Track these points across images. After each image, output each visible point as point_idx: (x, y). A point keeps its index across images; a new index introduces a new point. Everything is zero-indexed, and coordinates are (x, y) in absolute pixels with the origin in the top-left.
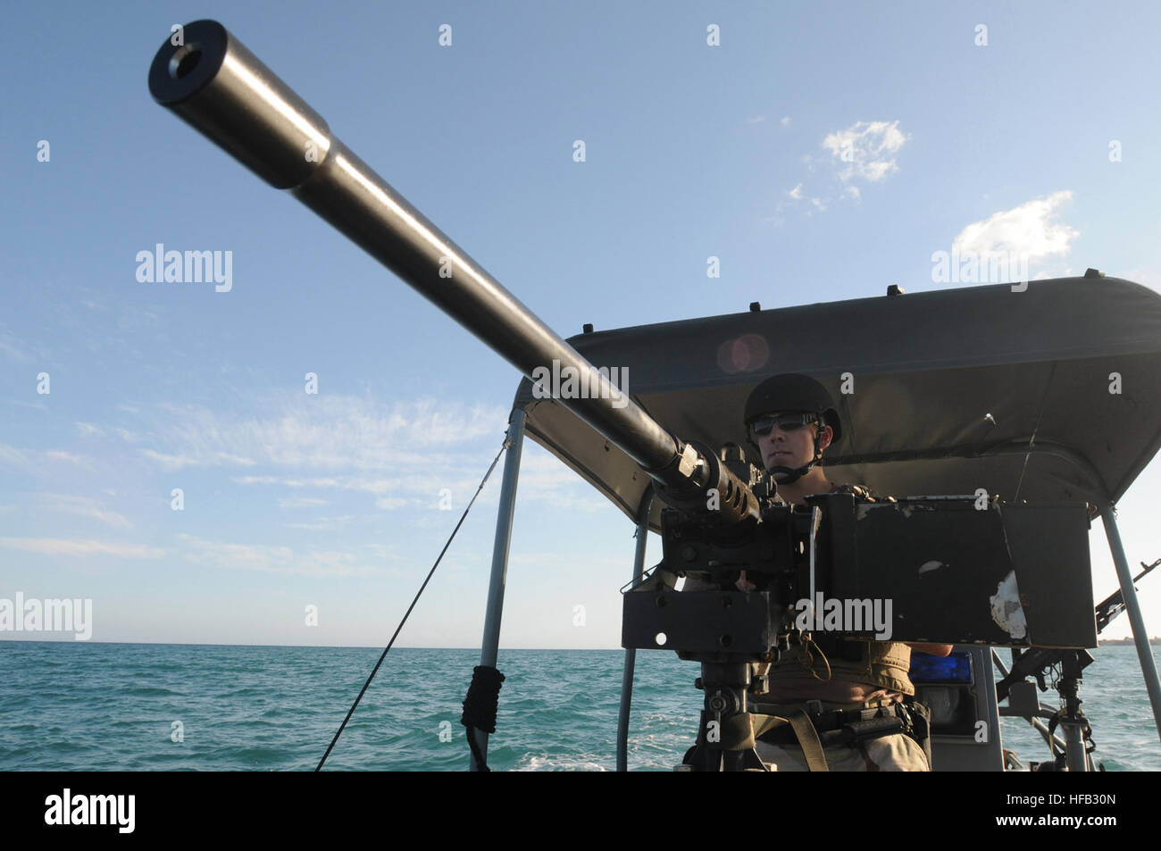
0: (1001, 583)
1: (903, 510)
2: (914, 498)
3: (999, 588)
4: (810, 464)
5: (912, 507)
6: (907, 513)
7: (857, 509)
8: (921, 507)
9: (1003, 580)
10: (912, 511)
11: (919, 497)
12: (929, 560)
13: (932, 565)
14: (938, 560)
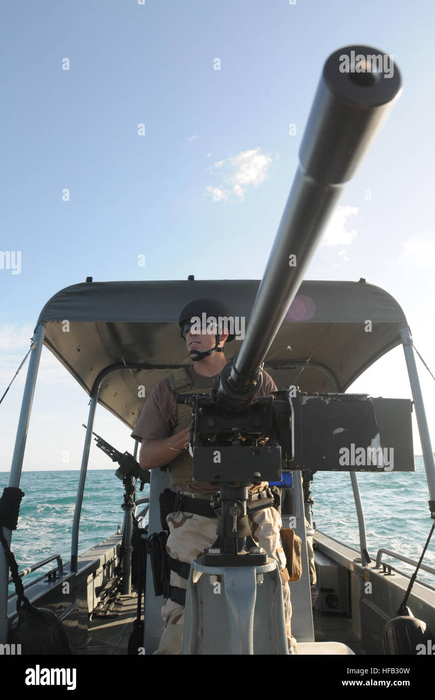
0: (373, 440)
1: (326, 400)
2: (332, 394)
3: (372, 442)
4: (212, 350)
5: (329, 399)
6: (327, 403)
7: (302, 398)
8: (335, 399)
9: (374, 438)
10: (329, 401)
11: (334, 394)
12: (338, 428)
13: (339, 430)
14: (343, 427)
